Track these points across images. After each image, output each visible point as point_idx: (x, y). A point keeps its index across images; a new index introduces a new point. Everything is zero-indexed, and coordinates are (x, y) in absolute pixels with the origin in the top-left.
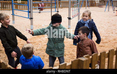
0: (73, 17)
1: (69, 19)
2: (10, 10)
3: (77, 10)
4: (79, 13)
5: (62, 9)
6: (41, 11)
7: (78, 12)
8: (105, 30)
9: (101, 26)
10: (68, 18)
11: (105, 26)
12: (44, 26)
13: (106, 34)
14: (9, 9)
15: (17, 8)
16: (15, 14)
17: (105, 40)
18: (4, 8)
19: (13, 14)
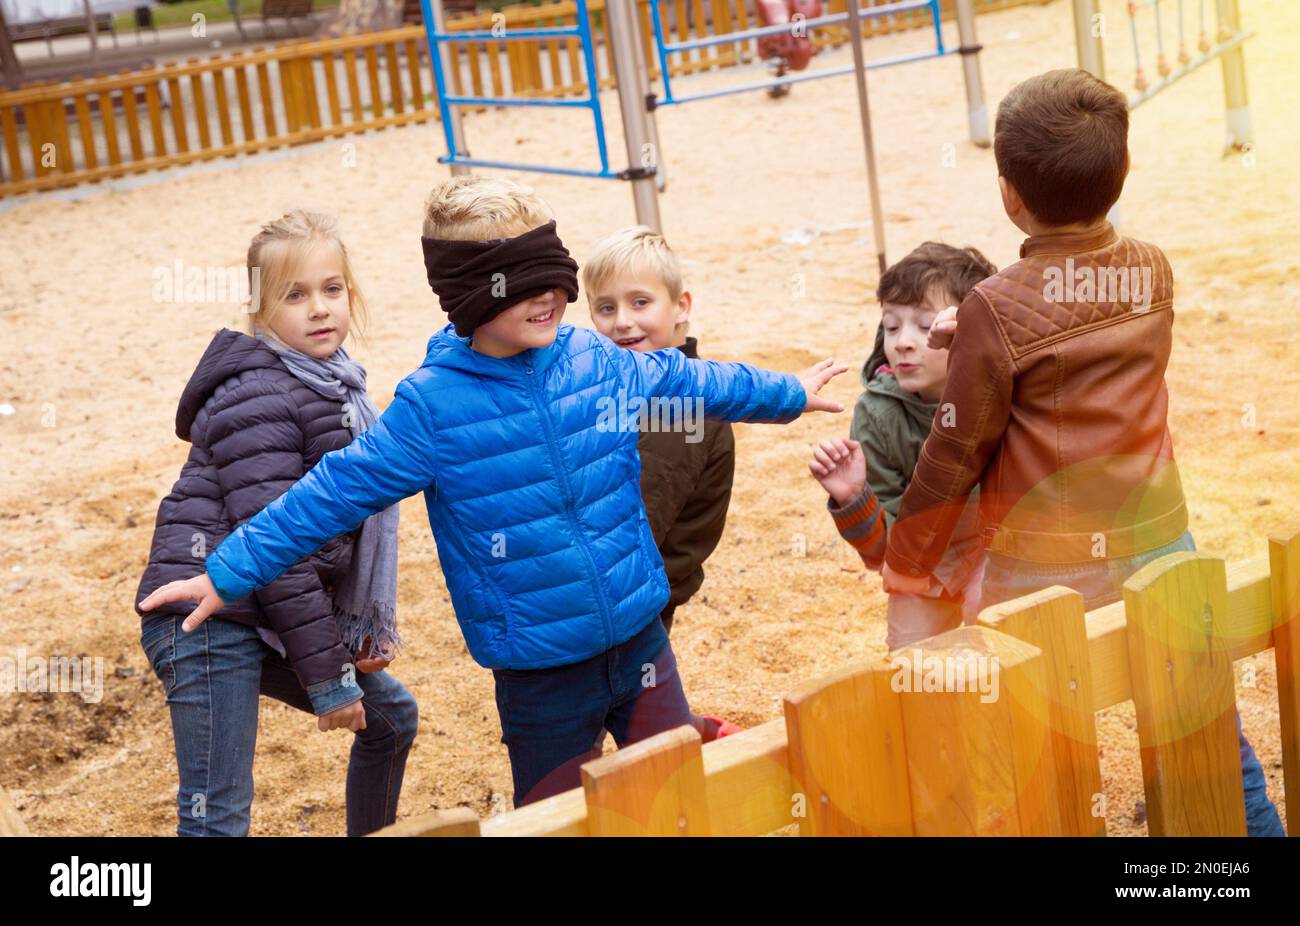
6: (792, 75)
12: (805, 241)
16: (477, 154)
18: (397, 104)
19: (457, 158)
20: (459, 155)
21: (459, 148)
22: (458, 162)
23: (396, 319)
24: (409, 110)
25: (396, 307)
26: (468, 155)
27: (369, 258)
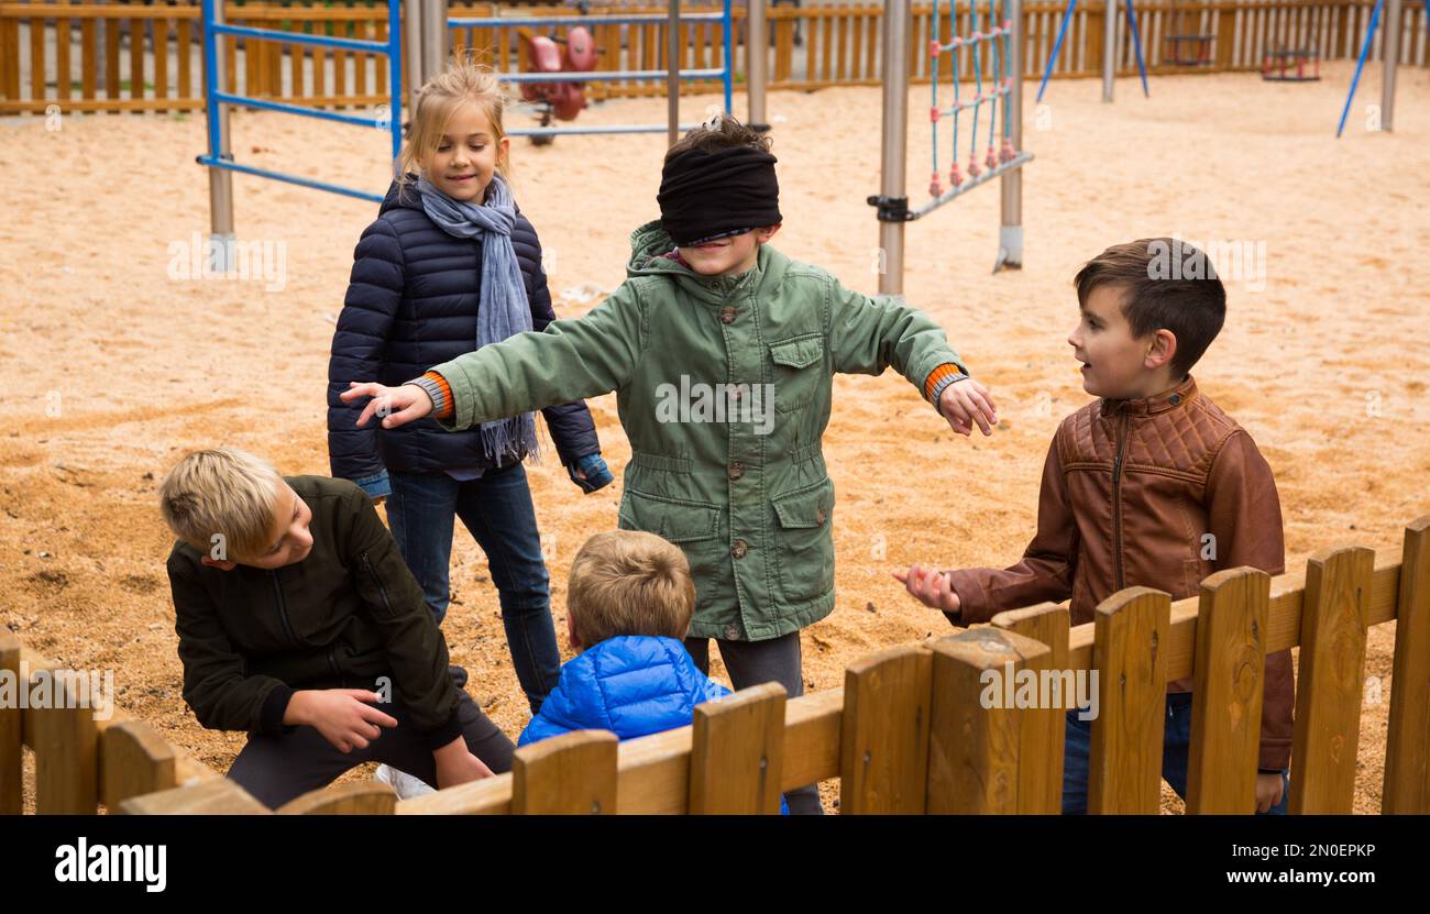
0: (935, 191)
1: (882, 218)
2: (185, 111)
3: (985, 110)
4: (1019, 147)
5: (816, 97)
6: (558, 125)
7: (1006, 133)
8: (1332, 354)
9: (1280, 302)
10: (872, 201)
11: (1326, 307)
13: (1335, 395)
14: (173, 95)
15: (275, 90)
16: (243, 158)
17: (1323, 470)
18: (114, 89)
19: (220, 160)
20: (223, 157)
21: (223, 151)
22: (219, 164)
23: (135, 326)
24: (125, 95)
25: (133, 313)
26: (232, 158)
27: (94, 255)
